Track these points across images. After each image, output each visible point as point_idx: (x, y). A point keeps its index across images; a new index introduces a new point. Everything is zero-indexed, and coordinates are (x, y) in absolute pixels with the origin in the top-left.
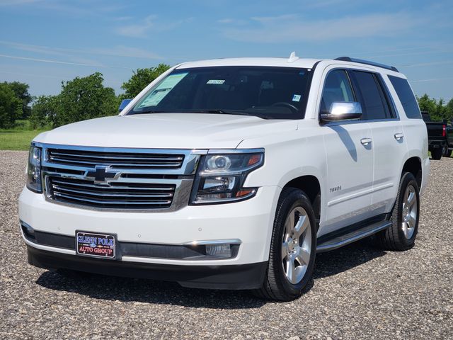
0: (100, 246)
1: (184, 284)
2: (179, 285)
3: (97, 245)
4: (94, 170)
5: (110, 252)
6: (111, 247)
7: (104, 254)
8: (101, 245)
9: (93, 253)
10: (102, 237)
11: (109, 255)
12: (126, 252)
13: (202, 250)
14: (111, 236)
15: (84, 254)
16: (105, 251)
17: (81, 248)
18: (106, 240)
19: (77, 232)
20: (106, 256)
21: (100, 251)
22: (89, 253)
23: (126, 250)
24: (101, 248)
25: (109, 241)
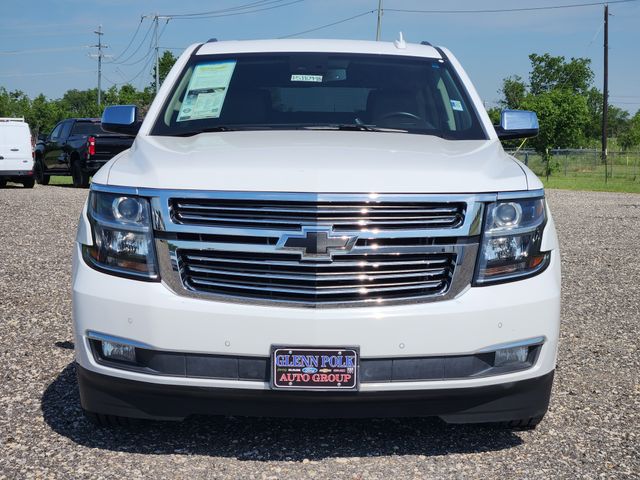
0: (325, 371)
1: (449, 419)
2: (442, 421)
3: (319, 368)
4: (301, 234)
5: (347, 378)
6: (350, 370)
7: (335, 384)
8: (328, 367)
9: (311, 383)
10: (329, 354)
11: (343, 384)
12: (370, 376)
13: (487, 360)
14: (349, 352)
15: (291, 387)
16: (336, 377)
17: (283, 377)
18: (338, 360)
19: (273, 348)
20: (339, 387)
21: (325, 379)
22: (302, 383)
23: (369, 373)
24: (328, 374)
25: (344, 360)
